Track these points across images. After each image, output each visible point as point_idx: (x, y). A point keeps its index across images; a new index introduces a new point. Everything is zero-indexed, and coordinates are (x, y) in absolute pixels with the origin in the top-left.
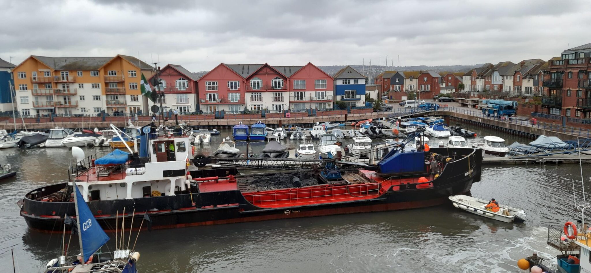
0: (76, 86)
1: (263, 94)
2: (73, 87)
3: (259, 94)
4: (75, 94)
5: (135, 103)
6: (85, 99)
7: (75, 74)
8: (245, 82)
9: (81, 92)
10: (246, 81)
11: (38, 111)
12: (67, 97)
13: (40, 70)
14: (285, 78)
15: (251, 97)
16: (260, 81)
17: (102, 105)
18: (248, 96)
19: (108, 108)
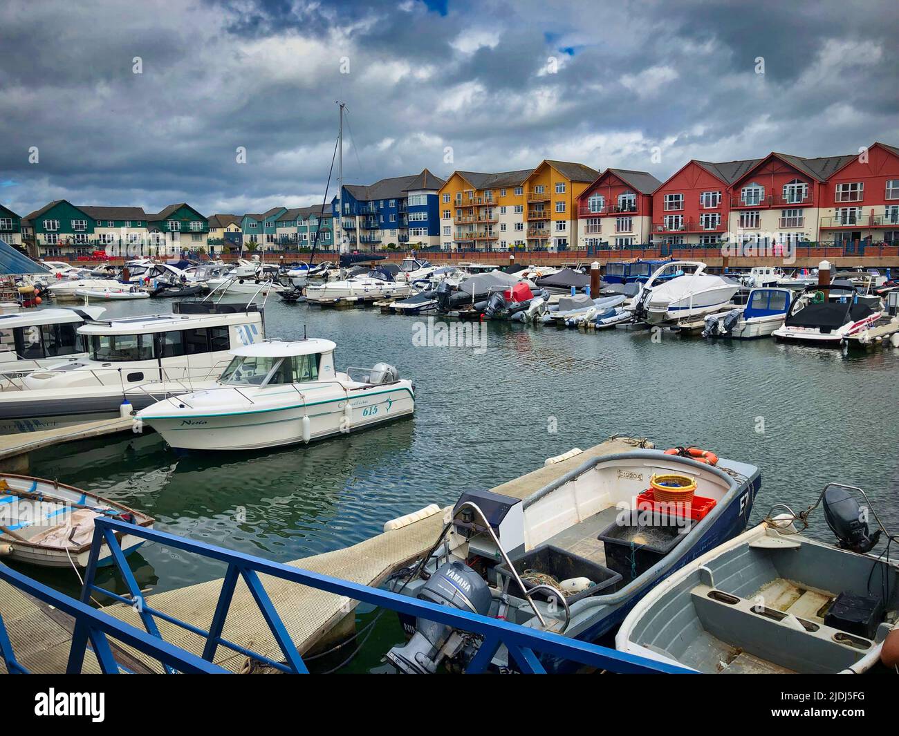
0: (498, 210)
1: (763, 214)
2: (496, 211)
3: (755, 215)
4: (495, 223)
5: (561, 234)
6: (506, 228)
7: (498, 193)
8: (731, 192)
9: (503, 219)
10: (732, 189)
11: (459, 245)
12: (489, 226)
13: (465, 191)
14: (810, 181)
15: (739, 220)
16: (760, 188)
17: (523, 236)
18: (734, 217)
19: (529, 241)
